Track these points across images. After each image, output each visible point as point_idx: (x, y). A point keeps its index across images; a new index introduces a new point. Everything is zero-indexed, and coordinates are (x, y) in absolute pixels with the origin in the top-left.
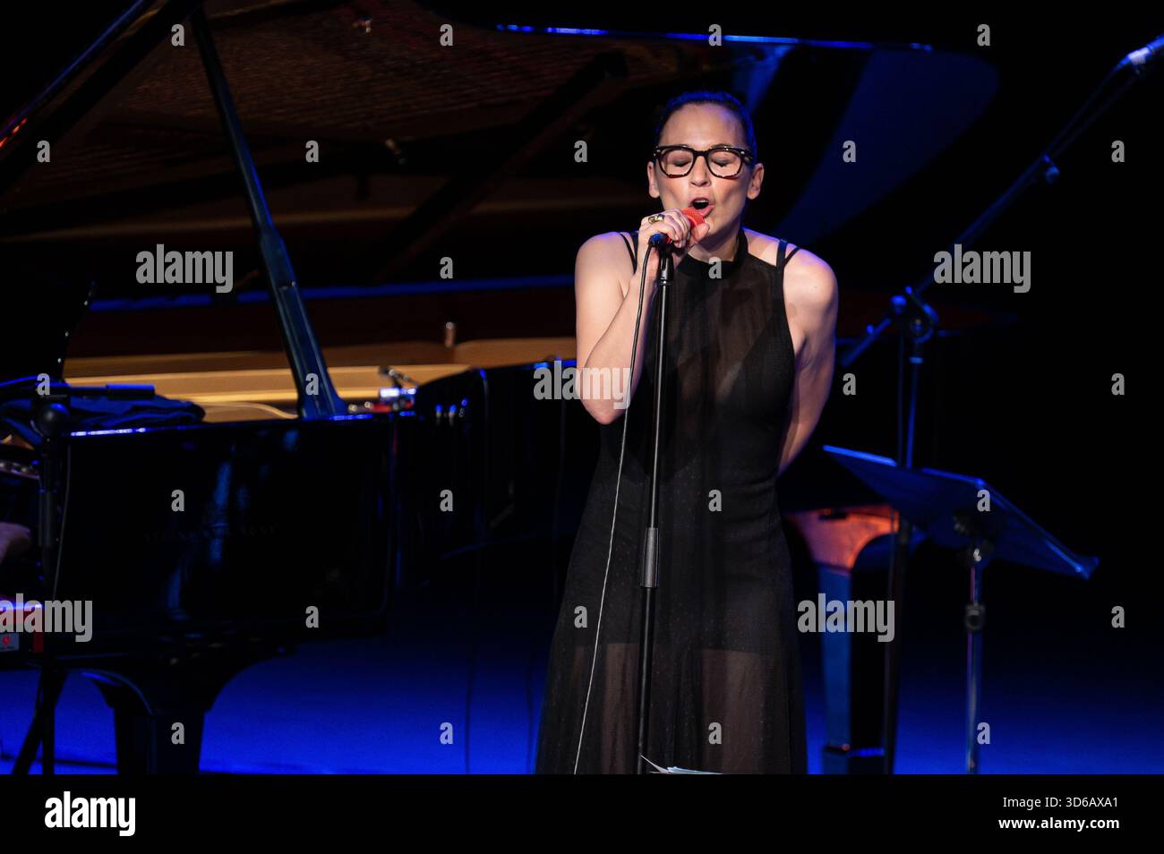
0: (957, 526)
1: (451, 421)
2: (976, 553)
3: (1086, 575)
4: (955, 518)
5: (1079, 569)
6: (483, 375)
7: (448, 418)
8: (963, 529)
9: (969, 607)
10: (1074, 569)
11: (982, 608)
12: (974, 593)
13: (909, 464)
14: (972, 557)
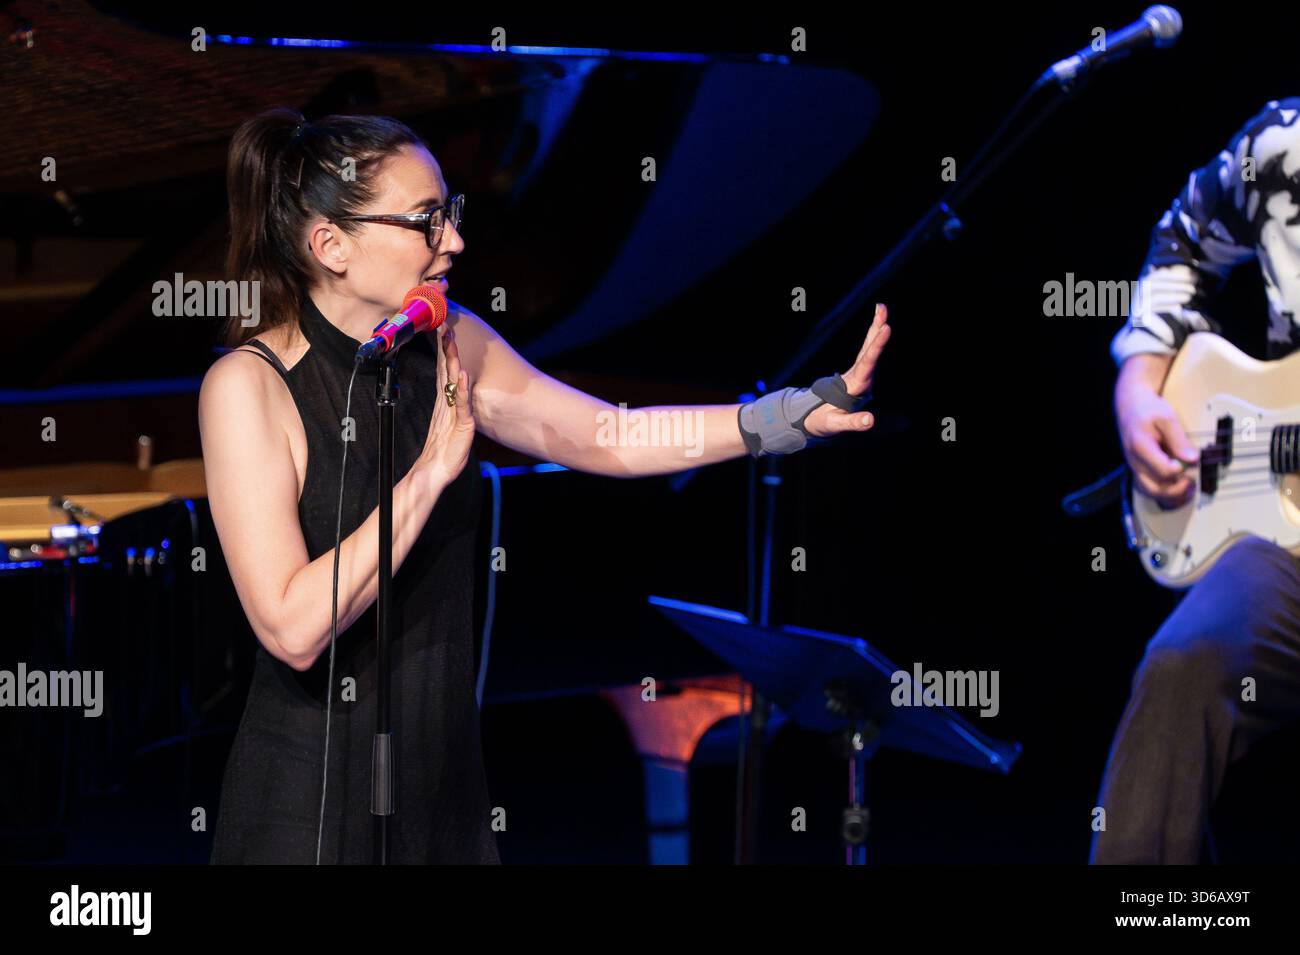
0: (831, 703)
1: (148, 570)
2: (857, 739)
3: (1006, 768)
4: (827, 693)
5: (995, 759)
6: (190, 507)
7: (144, 565)
8: (838, 707)
9: (847, 812)
10: (988, 760)
11: (865, 812)
12: (855, 792)
13: (764, 620)
14: (851, 744)
